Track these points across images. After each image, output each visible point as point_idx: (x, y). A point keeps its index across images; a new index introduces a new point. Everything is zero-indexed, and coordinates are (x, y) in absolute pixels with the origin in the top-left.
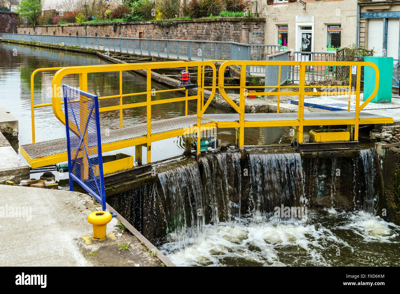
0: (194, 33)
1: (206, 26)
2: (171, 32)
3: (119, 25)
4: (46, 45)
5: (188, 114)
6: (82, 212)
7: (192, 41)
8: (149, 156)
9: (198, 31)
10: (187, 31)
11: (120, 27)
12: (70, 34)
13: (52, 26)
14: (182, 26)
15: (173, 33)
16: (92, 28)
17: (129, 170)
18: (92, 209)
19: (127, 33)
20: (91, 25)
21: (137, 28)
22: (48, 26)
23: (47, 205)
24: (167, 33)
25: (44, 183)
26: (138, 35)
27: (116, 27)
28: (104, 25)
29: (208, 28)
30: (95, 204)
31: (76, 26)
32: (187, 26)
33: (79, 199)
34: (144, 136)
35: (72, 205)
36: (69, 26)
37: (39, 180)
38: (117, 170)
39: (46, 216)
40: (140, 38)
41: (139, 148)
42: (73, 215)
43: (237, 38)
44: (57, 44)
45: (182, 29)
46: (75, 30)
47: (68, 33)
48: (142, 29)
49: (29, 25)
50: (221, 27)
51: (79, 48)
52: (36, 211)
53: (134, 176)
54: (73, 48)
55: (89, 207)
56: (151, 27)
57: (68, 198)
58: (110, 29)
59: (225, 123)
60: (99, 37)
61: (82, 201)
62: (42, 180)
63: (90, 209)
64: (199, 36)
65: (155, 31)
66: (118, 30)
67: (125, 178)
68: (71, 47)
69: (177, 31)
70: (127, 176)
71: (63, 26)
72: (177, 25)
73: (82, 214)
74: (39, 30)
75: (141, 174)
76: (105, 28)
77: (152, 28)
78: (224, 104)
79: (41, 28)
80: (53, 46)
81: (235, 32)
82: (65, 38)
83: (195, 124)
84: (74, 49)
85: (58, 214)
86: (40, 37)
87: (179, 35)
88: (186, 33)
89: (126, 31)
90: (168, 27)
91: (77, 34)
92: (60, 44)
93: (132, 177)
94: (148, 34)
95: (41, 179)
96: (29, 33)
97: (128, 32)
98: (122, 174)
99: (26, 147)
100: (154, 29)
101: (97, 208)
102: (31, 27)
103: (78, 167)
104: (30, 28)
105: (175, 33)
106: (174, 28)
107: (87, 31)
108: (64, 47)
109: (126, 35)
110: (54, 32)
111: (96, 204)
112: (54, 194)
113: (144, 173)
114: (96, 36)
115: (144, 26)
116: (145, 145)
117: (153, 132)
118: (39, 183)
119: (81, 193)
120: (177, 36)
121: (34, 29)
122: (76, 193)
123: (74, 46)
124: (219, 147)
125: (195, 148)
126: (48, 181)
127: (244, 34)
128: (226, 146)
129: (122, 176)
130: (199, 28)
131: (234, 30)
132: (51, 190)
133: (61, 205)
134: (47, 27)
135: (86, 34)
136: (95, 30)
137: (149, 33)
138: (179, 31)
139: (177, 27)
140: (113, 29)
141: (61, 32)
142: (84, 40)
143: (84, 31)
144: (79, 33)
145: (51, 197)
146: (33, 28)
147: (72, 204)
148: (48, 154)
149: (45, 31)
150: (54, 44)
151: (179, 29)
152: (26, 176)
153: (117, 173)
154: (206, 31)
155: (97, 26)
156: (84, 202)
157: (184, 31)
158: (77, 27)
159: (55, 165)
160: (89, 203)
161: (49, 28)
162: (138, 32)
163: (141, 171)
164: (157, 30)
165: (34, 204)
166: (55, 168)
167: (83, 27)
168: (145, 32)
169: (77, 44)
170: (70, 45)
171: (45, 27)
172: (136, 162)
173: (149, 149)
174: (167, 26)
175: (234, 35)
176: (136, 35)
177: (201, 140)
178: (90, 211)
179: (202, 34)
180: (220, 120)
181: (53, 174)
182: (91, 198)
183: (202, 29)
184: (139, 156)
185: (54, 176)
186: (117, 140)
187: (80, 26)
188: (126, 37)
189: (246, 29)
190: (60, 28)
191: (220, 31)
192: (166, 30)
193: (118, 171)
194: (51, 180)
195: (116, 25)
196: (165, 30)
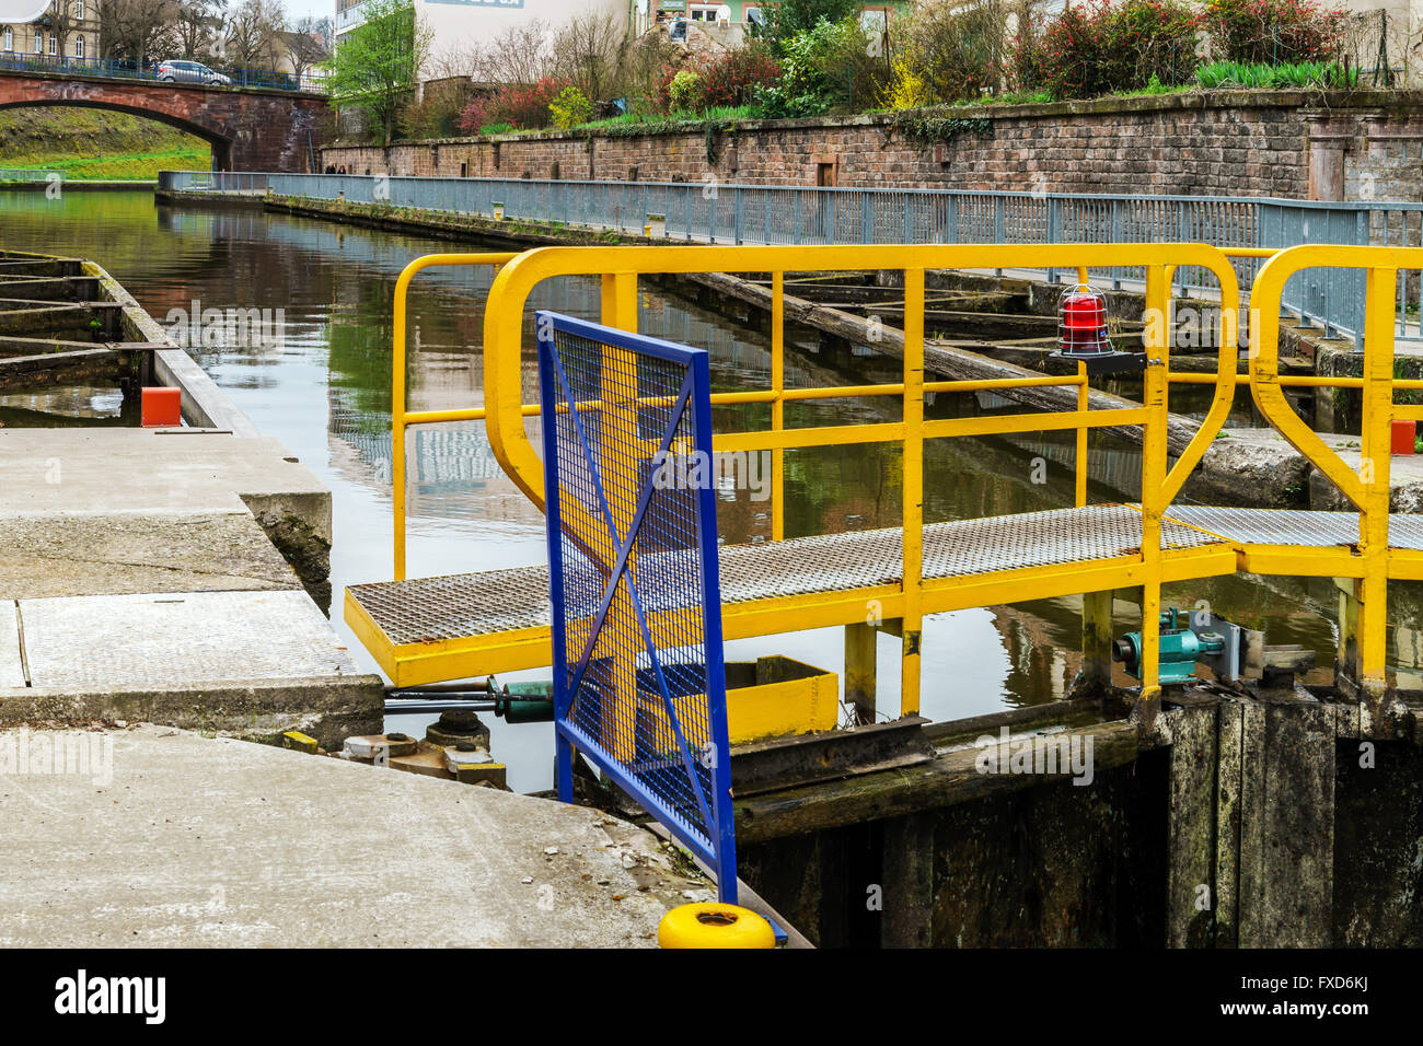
0: (1072, 165)
1: (1130, 132)
2: (961, 162)
3: (731, 134)
4: (431, 217)
5: (1089, 503)
6: (622, 902)
7: (1065, 195)
8: (910, 682)
9: (1090, 154)
10: (1038, 158)
11: (735, 142)
12: (527, 175)
13: (456, 144)
14: (1012, 134)
15: (972, 167)
16: (618, 149)
17: (817, 737)
18: (669, 894)
19: (763, 167)
20: (613, 137)
21: (807, 145)
22: (442, 144)
23: (461, 855)
24: (946, 165)
25: (443, 759)
26: (814, 173)
27: (719, 143)
28: (665, 136)
29: (1139, 142)
30: (676, 872)
31: (549, 140)
32: (1037, 134)
33: (603, 844)
34: (889, 582)
35: (573, 865)
36: (524, 140)
37: (422, 742)
38: (761, 732)
39: (458, 903)
40: (821, 182)
41: (860, 637)
42: (581, 911)
43: (1283, 185)
44: (473, 214)
45: (1014, 145)
46: (545, 158)
47: (517, 169)
48: (832, 148)
49: (367, 140)
50: (1199, 135)
51: (563, 232)
52: (416, 874)
53: (842, 768)
54: (539, 229)
55: (650, 882)
56: (871, 138)
57: (555, 835)
58: (694, 151)
59: (1289, 553)
60: (644, 183)
61: (617, 852)
62: (434, 746)
63: (657, 896)
64: (1096, 176)
65: (891, 157)
66: (725, 156)
67: (799, 773)
68: (529, 228)
69: (992, 156)
70: (808, 765)
71: (500, 142)
72: (992, 129)
73: (622, 911)
74: (405, 160)
75: (875, 762)
76: (671, 149)
77: (876, 144)
78: (1247, 475)
79: (411, 150)
80: (458, 220)
81: (1272, 155)
82: (507, 188)
83: (1132, 546)
84: (542, 234)
85: (511, 901)
86: (408, 187)
87: (997, 174)
88: (1032, 165)
89: (761, 160)
90: (948, 141)
91: (556, 172)
92: (486, 216)
93: (833, 771)
94: (856, 169)
95: (430, 737)
96: (368, 172)
97: (768, 164)
98: (786, 751)
99: (369, 596)
100: (883, 148)
101: (688, 893)
102: (373, 147)
103: (589, 700)
104: (370, 153)
105: (981, 166)
106: (975, 142)
107: (597, 159)
108: (502, 225)
109: (761, 174)
110: (464, 165)
111: (685, 876)
112: (489, 809)
113: (887, 758)
114: (635, 180)
115: (842, 136)
116: (894, 625)
117: (932, 567)
118: (422, 758)
119: (611, 818)
120: (991, 178)
121: (387, 155)
122: (589, 812)
123: (544, 221)
124: (1254, 666)
125: (1133, 663)
126: (461, 748)
127: (1319, 164)
128: (1288, 665)
129: (787, 764)
130: (1094, 142)
131: (1270, 148)
132: (480, 788)
133: (523, 860)
134: (436, 147)
135: (592, 171)
136: (627, 155)
137: (864, 165)
138: (1000, 155)
139: (992, 138)
140: (704, 152)
141: (490, 165)
142: (583, 199)
143: (585, 161)
144: (562, 167)
145: (477, 821)
146: (382, 152)
147: (571, 861)
148: (462, 629)
149: (428, 162)
150: (462, 213)
151: (1000, 145)
152: (369, 721)
153: (765, 748)
154: (1127, 154)
155: (636, 138)
156: (627, 858)
157: (1024, 153)
158: (557, 145)
159: (487, 687)
160: (651, 864)
161: (442, 150)
162: (814, 160)
163: (872, 748)
164: (901, 154)
165: (404, 841)
166: (488, 699)
167: (578, 145)
168: (843, 161)
169: (554, 214)
170: (527, 220)
171: (427, 145)
172: (850, 707)
173: (914, 646)
174: (944, 133)
175: (1266, 170)
176: (803, 175)
177: (1163, 627)
178: (656, 904)
179: (1108, 170)
180: (1259, 537)
181: (480, 723)
182: (658, 845)
183: (1107, 143)
184: (864, 678)
185: (486, 732)
186: (763, 591)
187: (566, 139)
188: (758, 182)
189: (1330, 144)
190: (489, 151)
191: (1197, 155)
192: (939, 151)
193: (769, 738)
194: (472, 749)
195: (716, 135)
196: (936, 153)
